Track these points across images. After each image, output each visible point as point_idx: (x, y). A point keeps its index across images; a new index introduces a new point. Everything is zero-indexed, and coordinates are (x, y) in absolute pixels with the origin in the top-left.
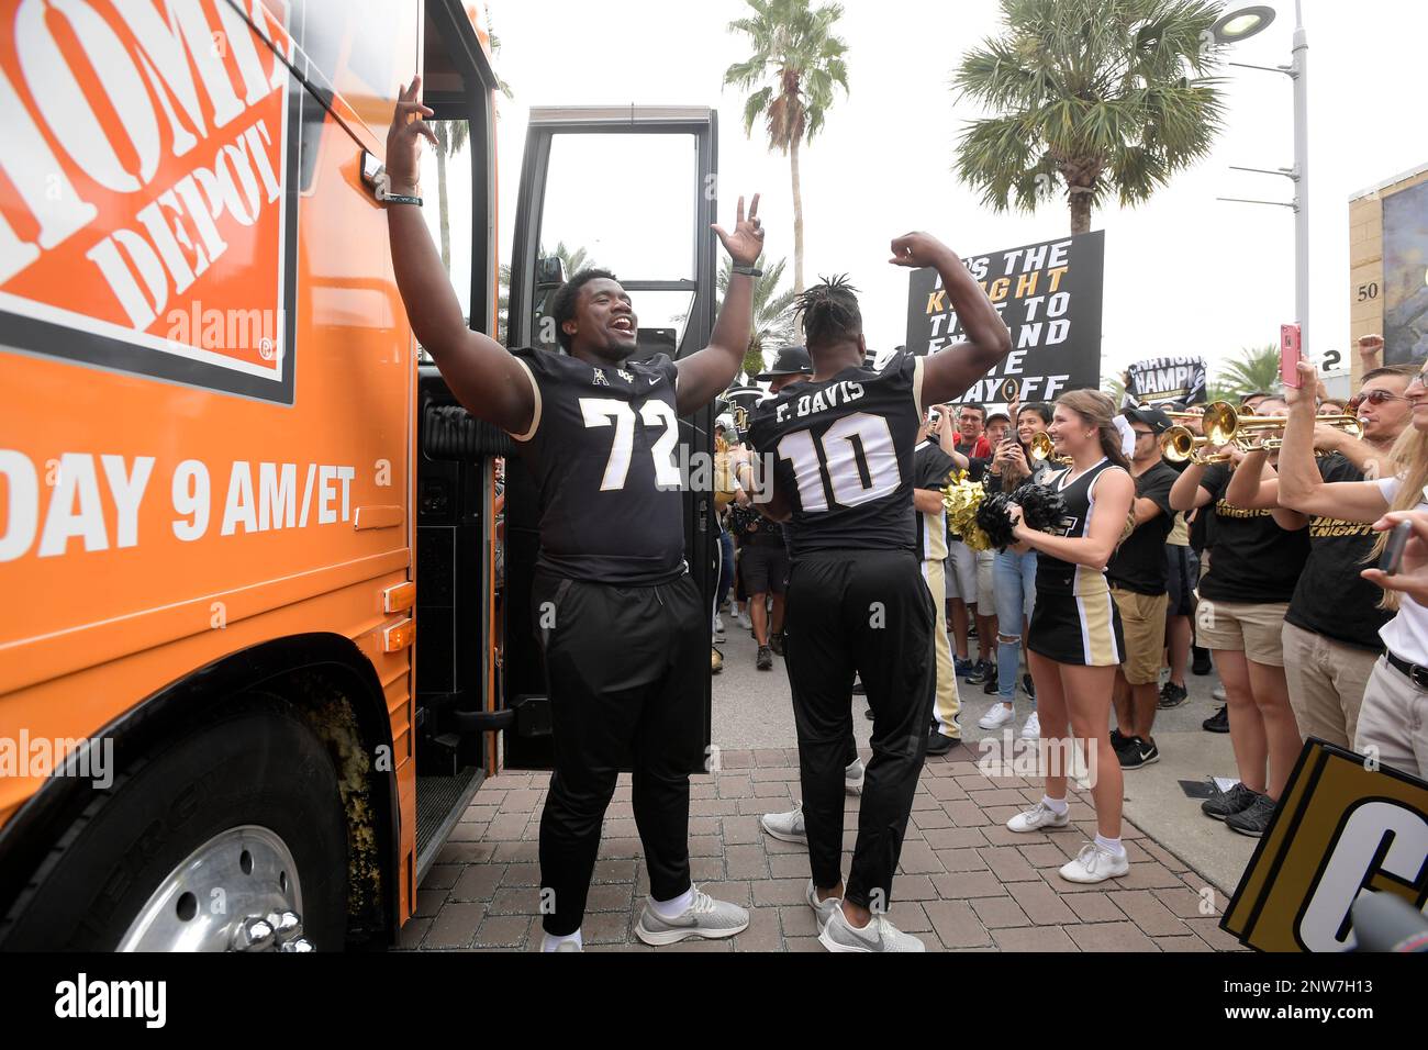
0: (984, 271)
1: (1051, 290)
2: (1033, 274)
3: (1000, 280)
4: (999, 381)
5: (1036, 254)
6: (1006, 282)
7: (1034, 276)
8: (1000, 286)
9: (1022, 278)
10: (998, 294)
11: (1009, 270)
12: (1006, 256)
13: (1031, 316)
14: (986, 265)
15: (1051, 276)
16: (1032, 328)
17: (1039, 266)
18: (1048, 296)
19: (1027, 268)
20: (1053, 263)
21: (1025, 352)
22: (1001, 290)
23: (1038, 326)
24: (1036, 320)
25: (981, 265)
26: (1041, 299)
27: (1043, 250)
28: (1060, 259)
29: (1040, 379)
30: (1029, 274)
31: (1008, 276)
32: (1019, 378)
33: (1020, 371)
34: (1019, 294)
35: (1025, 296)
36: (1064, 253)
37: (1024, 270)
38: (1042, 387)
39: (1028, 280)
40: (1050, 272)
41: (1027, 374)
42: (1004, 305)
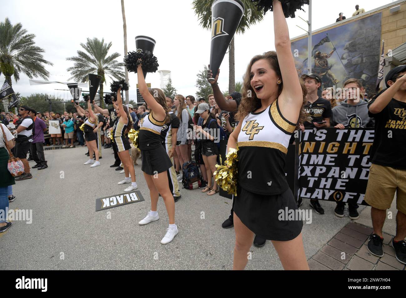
0: (324, 137)
1: (364, 153)
2: (353, 143)
3: (333, 143)
4: (332, 192)
5: (356, 133)
6: (337, 144)
7: (354, 145)
8: (334, 146)
9: (347, 144)
10: (332, 150)
11: (339, 138)
12: (338, 131)
13: (351, 163)
14: (325, 134)
15: (365, 146)
16: (352, 170)
17: (357, 140)
18: (362, 156)
19: (350, 139)
20: (366, 139)
21: (347, 181)
22: (334, 148)
23: (355, 170)
24: (355, 166)
25: (322, 133)
26: (358, 157)
27: (360, 132)
28: (370, 138)
29: (355, 194)
30: (351, 143)
31: (338, 142)
32: (344, 192)
33: (344, 188)
34: (345, 152)
35: (348, 153)
36: (373, 136)
37: (348, 140)
38: (357, 198)
39: (350, 146)
40: (364, 144)
41: (347, 190)
42: (336, 156)
